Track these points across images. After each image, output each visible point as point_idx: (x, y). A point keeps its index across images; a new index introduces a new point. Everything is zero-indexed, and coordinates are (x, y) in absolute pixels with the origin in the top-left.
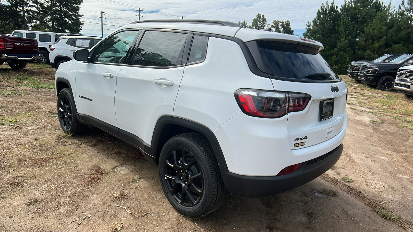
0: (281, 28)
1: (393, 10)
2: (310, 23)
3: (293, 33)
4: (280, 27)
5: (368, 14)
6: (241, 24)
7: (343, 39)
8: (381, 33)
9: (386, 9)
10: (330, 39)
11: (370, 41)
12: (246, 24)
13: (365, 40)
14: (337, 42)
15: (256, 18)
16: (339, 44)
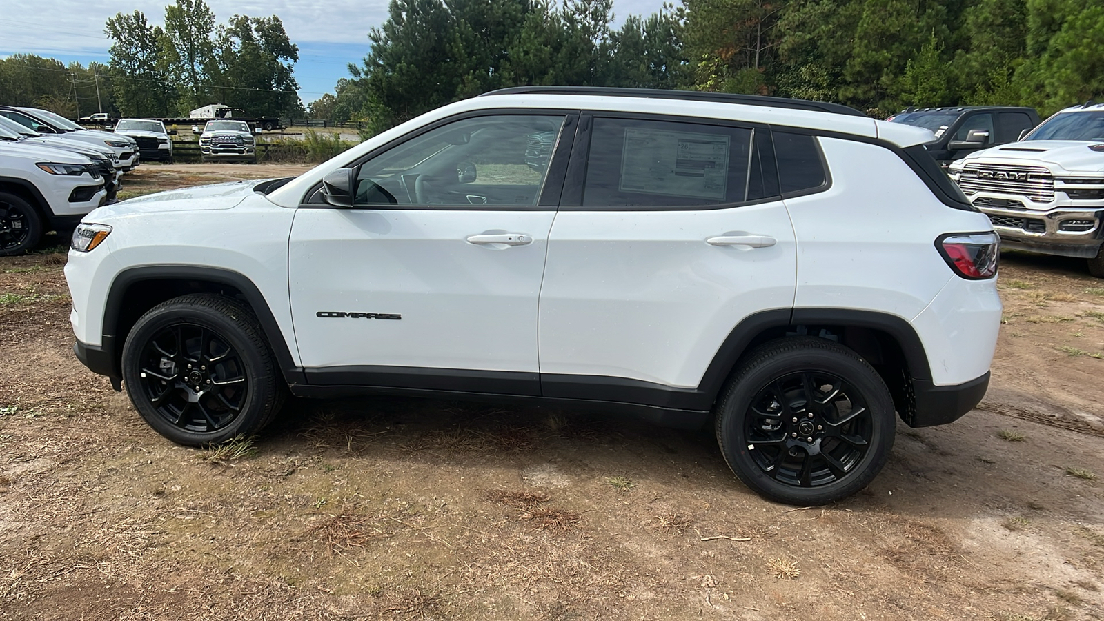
0: (259, 38)
1: (554, 10)
2: (379, 32)
3: (297, 52)
4: (255, 35)
5: (508, 15)
6: (126, 20)
7: (470, 77)
8: (542, 62)
9: (539, 6)
10: (437, 75)
11: (525, 81)
12: (144, 22)
13: (513, 79)
14: (453, 82)
15: (176, 5)
16: (462, 89)
